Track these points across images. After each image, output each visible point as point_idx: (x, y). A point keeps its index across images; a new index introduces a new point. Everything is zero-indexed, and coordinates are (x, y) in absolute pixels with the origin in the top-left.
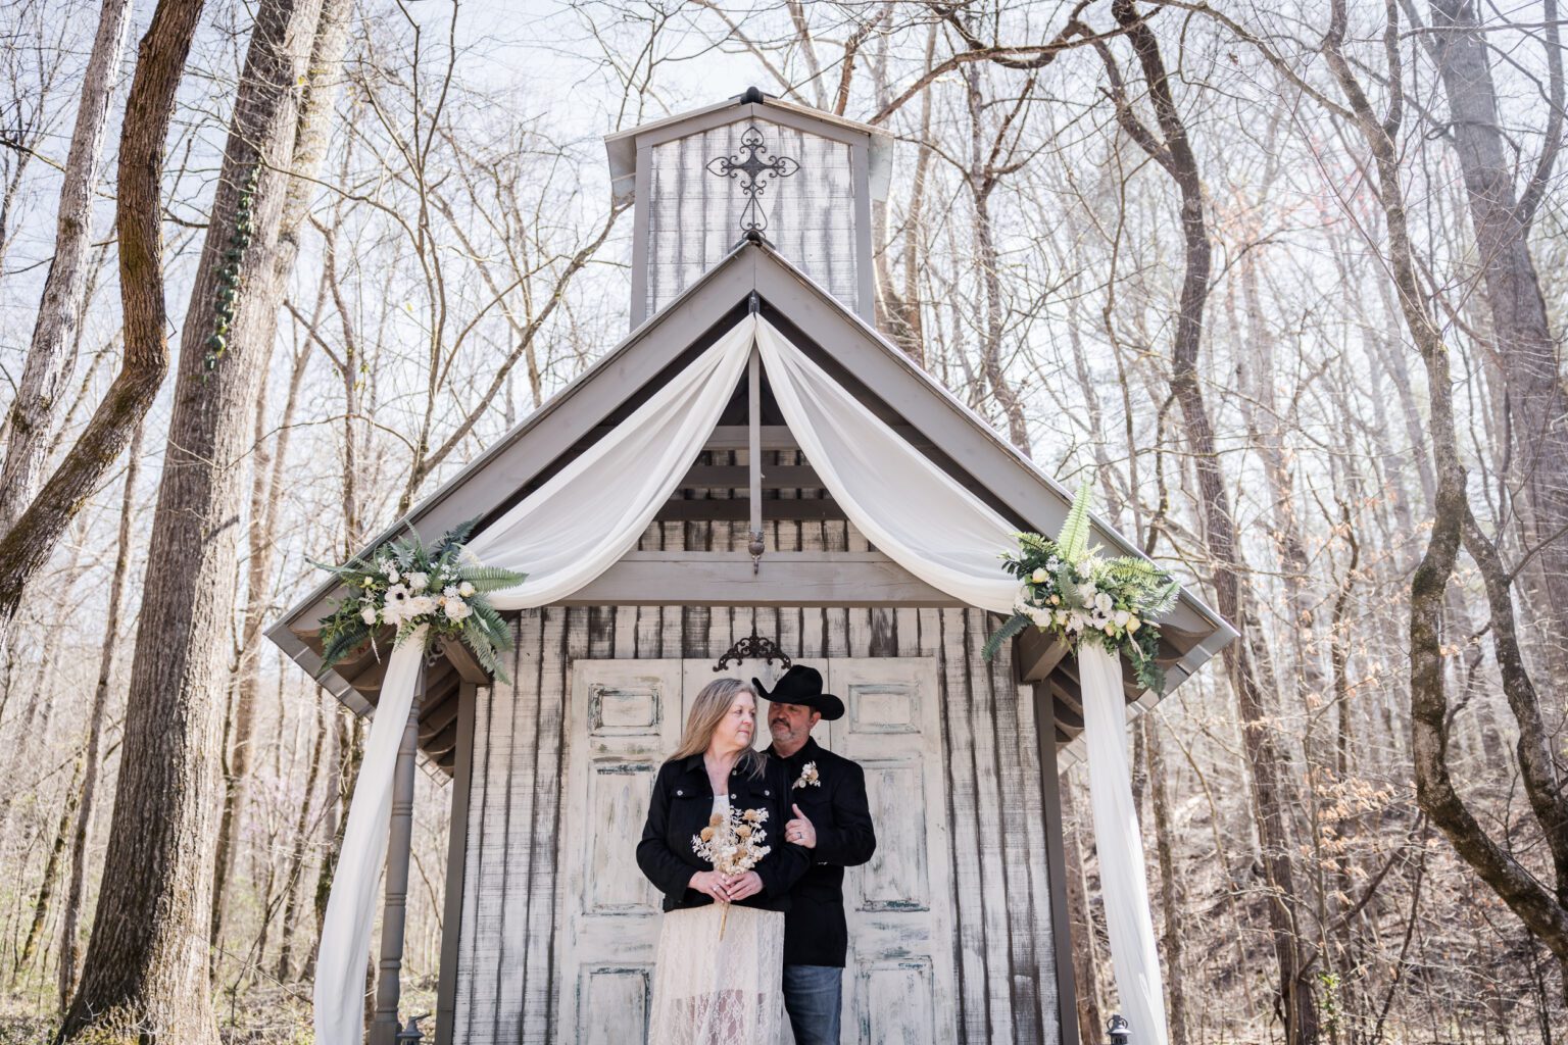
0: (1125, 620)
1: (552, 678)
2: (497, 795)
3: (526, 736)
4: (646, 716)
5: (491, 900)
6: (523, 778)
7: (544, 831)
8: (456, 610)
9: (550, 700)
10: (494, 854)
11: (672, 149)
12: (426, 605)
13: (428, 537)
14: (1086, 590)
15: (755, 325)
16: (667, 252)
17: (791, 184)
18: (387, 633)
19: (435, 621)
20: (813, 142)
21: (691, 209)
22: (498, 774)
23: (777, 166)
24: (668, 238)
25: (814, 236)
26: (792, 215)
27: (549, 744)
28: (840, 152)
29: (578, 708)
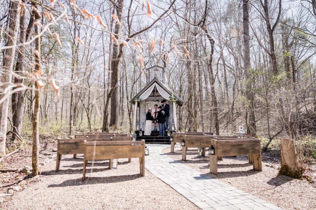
0: (175, 101)
1: (145, 103)
2: (142, 110)
3: (143, 106)
4: (150, 105)
5: (142, 116)
6: (143, 109)
7: (145, 112)
8: (139, 101)
9: (145, 104)
10: (142, 113)
11: (151, 69)
12: (137, 100)
13: (137, 96)
14: (173, 99)
15: (155, 83)
16: (151, 76)
17: (158, 71)
18: (135, 102)
19: (138, 101)
20: (160, 68)
21: (152, 73)
22: (142, 108)
23: (158, 70)
24: (151, 75)
25: (160, 75)
26: (158, 73)
27: (145, 106)
28: (162, 69)
29: (146, 104)
